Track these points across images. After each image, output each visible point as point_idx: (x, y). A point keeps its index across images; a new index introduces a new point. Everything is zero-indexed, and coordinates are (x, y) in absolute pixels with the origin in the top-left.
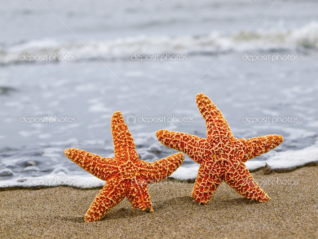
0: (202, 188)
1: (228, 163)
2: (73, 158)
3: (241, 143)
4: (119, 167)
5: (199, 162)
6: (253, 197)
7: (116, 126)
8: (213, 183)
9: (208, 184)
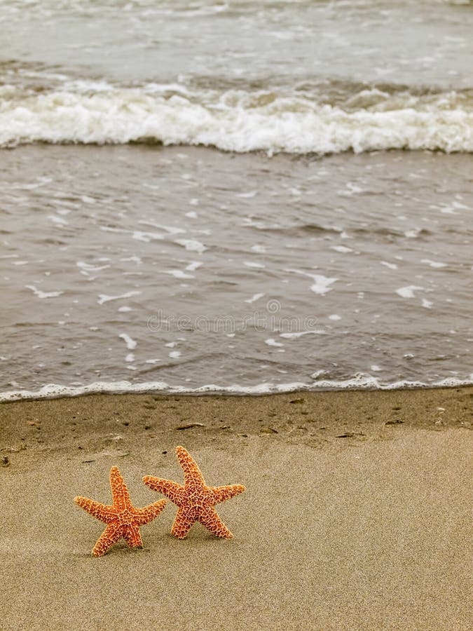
0: (180, 527)
1: (201, 509)
2: (81, 505)
3: (212, 492)
4: (118, 515)
5: (179, 505)
6: (220, 535)
7: (115, 479)
8: (189, 523)
9: (185, 524)
